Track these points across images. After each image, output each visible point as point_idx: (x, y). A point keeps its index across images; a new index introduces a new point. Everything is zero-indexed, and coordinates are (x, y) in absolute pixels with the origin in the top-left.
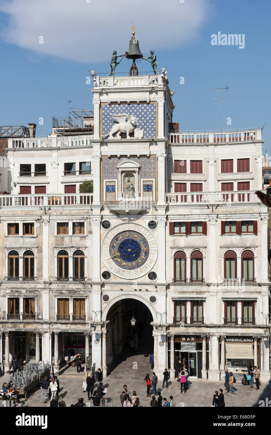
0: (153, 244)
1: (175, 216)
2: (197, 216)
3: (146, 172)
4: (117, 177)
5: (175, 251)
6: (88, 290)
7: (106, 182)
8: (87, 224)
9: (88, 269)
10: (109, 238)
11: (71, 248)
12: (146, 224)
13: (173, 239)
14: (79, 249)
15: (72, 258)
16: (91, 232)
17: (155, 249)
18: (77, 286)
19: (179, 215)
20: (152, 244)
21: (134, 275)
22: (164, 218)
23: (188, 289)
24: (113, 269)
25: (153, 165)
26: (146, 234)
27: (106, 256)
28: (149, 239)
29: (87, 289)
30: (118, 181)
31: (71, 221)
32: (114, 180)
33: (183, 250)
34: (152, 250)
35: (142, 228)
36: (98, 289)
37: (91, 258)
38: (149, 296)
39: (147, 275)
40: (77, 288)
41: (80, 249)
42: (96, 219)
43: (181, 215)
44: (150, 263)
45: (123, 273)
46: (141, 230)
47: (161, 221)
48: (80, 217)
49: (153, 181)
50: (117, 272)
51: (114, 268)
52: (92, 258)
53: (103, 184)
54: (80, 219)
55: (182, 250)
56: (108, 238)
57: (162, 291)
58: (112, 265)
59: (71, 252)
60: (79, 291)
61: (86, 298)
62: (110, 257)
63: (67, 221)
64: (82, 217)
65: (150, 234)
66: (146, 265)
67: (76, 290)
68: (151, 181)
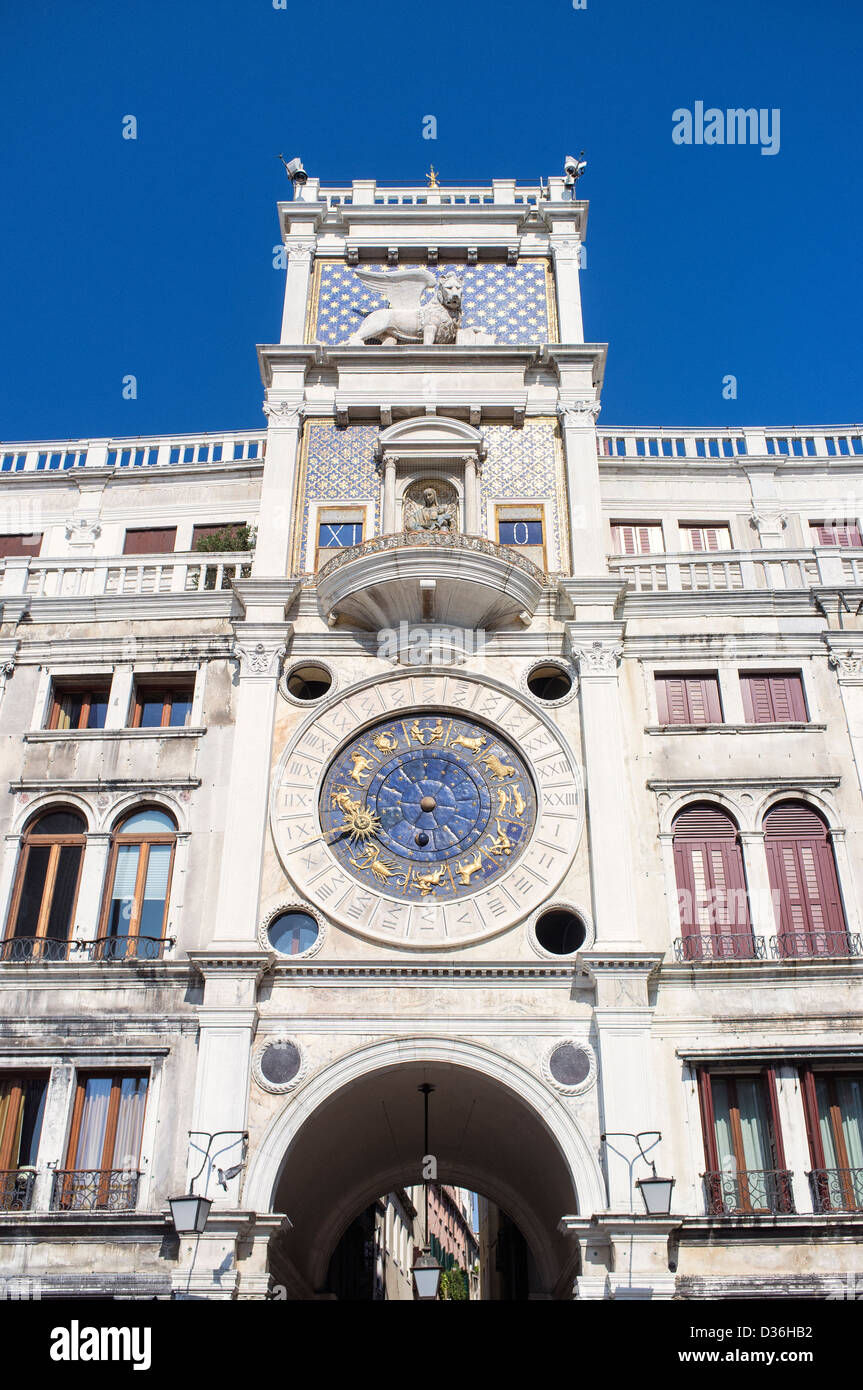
0: (558, 768)
1: (661, 645)
2: (772, 642)
3: (507, 476)
4: (376, 493)
5: (678, 800)
6: (177, 1016)
7: (321, 509)
8: (207, 683)
9: (188, 900)
10: (319, 743)
11: (108, 795)
12: (513, 678)
13: (659, 748)
14: (148, 798)
15: (106, 841)
16: (224, 718)
17: (571, 790)
18: (110, 999)
19: (682, 638)
20: (548, 771)
21: (452, 924)
22: (611, 637)
23: (775, 1000)
24: (334, 898)
25: (538, 453)
26: (517, 722)
27: (296, 832)
28: (536, 744)
29: (168, 1011)
30: (378, 507)
31: (127, 668)
32: (360, 503)
33: (721, 796)
34: (554, 799)
35: (496, 694)
36: (239, 997)
37: (212, 844)
38: (547, 1046)
39: (531, 925)
40: (109, 1005)
41: (157, 798)
42: (260, 647)
43: (693, 637)
44: (546, 862)
45: (389, 918)
46: (491, 704)
47: (598, 654)
48: (179, 646)
49: (542, 506)
50: (355, 913)
51: (342, 888)
52: (219, 840)
53: (305, 519)
54: (178, 656)
55: (714, 798)
56: (313, 742)
57: (626, 1000)
58: (326, 879)
59: (101, 811)
60: (120, 1025)
61: (158, 1067)
62: (317, 833)
63: (106, 670)
64: (188, 646)
65: (537, 726)
66: (523, 872)
67: (101, 1016)
68: (535, 505)
